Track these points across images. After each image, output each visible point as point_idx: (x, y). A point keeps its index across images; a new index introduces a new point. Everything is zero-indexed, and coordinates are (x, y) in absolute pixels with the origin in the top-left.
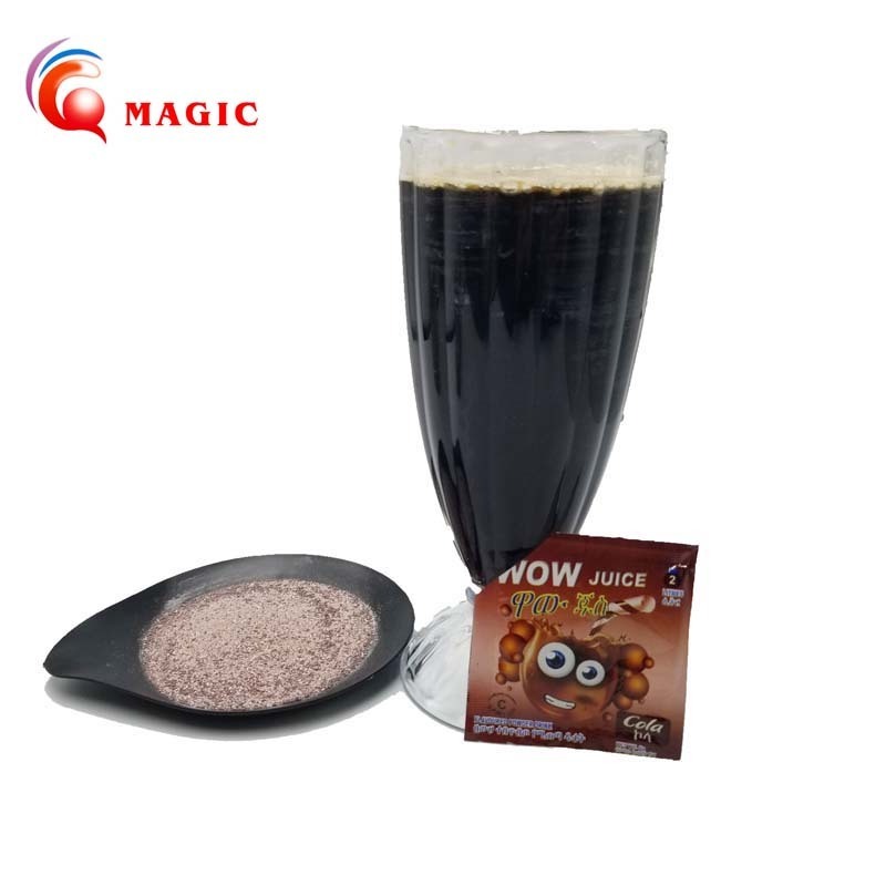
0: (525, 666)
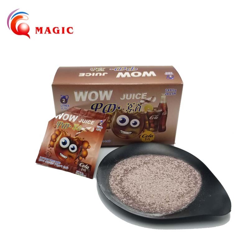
0: (56, 143)
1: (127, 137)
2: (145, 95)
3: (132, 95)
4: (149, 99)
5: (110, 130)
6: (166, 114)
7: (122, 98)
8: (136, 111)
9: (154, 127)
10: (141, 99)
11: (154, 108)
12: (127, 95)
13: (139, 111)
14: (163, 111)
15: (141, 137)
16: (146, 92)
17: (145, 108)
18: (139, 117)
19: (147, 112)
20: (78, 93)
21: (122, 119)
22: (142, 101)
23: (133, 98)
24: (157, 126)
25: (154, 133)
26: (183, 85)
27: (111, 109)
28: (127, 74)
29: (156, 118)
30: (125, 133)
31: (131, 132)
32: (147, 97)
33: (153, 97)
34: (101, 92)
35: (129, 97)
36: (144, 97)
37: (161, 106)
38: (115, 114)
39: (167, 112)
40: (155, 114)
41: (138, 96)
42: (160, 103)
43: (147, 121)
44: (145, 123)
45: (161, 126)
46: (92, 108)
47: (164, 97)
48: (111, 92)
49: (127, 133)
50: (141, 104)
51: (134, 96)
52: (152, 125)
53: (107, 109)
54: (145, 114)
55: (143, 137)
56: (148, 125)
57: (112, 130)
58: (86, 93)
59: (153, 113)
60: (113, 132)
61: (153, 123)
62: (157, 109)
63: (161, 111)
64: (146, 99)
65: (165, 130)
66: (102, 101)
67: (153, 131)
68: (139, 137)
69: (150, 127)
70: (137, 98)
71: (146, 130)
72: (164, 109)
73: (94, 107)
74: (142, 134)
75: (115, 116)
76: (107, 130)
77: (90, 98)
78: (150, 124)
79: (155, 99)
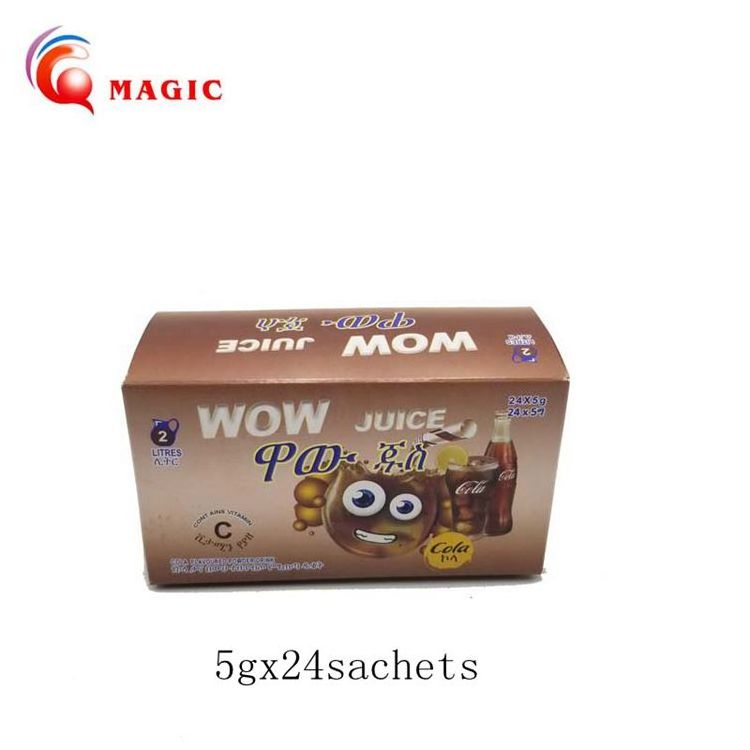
1: (379, 551)
2: (438, 415)
3: (396, 416)
4: (453, 429)
5: (322, 531)
6: (510, 477)
7: (362, 425)
8: (408, 467)
9: (472, 520)
10: (424, 430)
11: (471, 459)
12: (379, 417)
13: (420, 467)
14: (501, 468)
15: (427, 551)
16: (440, 408)
17: (440, 460)
18: (419, 488)
19: (448, 470)
20: (212, 412)
21: (360, 495)
22: (429, 437)
23: (400, 427)
24: (482, 516)
25: (471, 537)
26: (568, 383)
27: (322, 461)
28: (379, 341)
29: (478, 490)
30: (371, 537)
31: (393, 537)
32: (448, 422)
33: (467, 423)
34: (288, 408)
35: (384, 423)
36: (436, 422)
37: (495, 451)
38: (339, 479)
39: (516, 472)
40: (472, 476)
41: (417, 419)
42: (491, 443)
43: (446, 499)
44: (440, 508)
45: (494, 515)
46: (259, 459)
47: (503, 421)
48: (324, 407)
49: (379, 539)
50: (426, 444)
51: (402, 420)
52: (464, 513)
53: (309, 461)
54: (439, 478)
55: (433, 551)
56: (450, 513)
57: (329, 530)
58: (240, 410)
59: (468, 473)
60: (333, 536)
61: (469, 506)
62: (482, 461)
63: (494, 466)
64: (444, 430)
65: (508, 528)
66: (293, 437)
67: (468, 533)
68: (422, 552)
69: (457, 518)
70: (411, 426)
71: (444, 529)
72: (505, 460)
73: (267, 456)
74: (431, 542)
75: (336, 486)
76: (309, 529)
77: (251, 427)
78: (456, 509)
79: (472, 431)
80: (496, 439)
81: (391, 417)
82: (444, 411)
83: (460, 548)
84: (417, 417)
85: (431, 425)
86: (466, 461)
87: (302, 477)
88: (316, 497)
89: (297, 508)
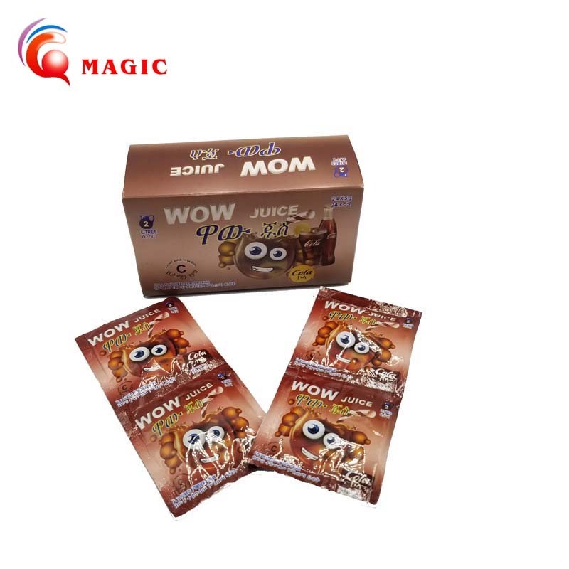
1: (265, 276)
2: (294, 208)
3: (272, 210)
4: (302, 215)
5: (234, 267)
6: (333, 237)
7: (253, 215)
8: (278, 234)
9: (313, 259)
10: (287, 216)
11: (312, 229)
12: (262, 210)
13: (285, 234)
14: (328, 233)
15: (290, 275)
16: (295, 204)
17: (296, 230)
18: (284, 244)
19: (300, 235)
20: (172, 211)
21: (254, 249)
22: (289, 219)
23: (274, 215)
24: (319, 256)
25: (313, 267)
26: (363, 189)
27: (233, 233)
28: (261, 165)
29: (316, 244)
30: (260, 269)
31: (272, 269)
32: (299, 211)
33: (310, 211)
34: (213, 208)
35: (265, 213)
36: (293, 212)
37: (325, 224)
38: (242, 241)
39: (336, 235)
40: (313, 237)
41: (283, 211)
42: (322, 221)
43: (299, 249)
44: (297, 253)
45: (325, 255)
46: (198, 233)
47: (329, 209)
48: (232, 207)
49: (265, 270)
50: (288, 223)
51: (275, 212)
52: (309, 255)
53: (226, 234)
54: (295, 239)
55: (293, 274)
56: (302, 256)
57: (238, 267)
58: (187, 210)
59: (311, 236)
60: (240, 270)
61: (312, 252)
62: (318, 230)
63: (326, 232)
64: (298, 215)
65: (333, 261)
66: (216, 222)
67: (311, 265)
68: (287, 275)
69: (305, 258)
70: (279, 214)
71: (298, 264)
72: (331, 229)
73: (203, 232)
74: (292, 270)
75: (241, 245)
76: (227, 266)
77: (193, 218)
78: (305, 254)
79: (313, 215)
80: (325, 219)
81: (269, 210)
82: (297, 206)
83: (308, 272)
84: (283, 209)
85: (290, 213)
86: (310, 230)
87: (222, 242)
88: (230, 251)
89: (220, 256)
